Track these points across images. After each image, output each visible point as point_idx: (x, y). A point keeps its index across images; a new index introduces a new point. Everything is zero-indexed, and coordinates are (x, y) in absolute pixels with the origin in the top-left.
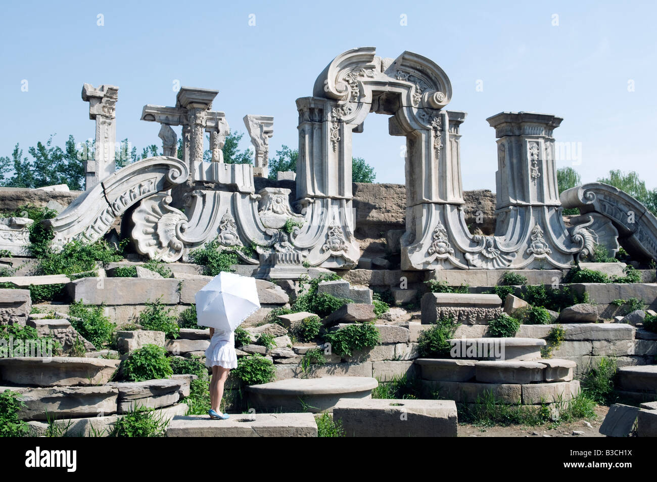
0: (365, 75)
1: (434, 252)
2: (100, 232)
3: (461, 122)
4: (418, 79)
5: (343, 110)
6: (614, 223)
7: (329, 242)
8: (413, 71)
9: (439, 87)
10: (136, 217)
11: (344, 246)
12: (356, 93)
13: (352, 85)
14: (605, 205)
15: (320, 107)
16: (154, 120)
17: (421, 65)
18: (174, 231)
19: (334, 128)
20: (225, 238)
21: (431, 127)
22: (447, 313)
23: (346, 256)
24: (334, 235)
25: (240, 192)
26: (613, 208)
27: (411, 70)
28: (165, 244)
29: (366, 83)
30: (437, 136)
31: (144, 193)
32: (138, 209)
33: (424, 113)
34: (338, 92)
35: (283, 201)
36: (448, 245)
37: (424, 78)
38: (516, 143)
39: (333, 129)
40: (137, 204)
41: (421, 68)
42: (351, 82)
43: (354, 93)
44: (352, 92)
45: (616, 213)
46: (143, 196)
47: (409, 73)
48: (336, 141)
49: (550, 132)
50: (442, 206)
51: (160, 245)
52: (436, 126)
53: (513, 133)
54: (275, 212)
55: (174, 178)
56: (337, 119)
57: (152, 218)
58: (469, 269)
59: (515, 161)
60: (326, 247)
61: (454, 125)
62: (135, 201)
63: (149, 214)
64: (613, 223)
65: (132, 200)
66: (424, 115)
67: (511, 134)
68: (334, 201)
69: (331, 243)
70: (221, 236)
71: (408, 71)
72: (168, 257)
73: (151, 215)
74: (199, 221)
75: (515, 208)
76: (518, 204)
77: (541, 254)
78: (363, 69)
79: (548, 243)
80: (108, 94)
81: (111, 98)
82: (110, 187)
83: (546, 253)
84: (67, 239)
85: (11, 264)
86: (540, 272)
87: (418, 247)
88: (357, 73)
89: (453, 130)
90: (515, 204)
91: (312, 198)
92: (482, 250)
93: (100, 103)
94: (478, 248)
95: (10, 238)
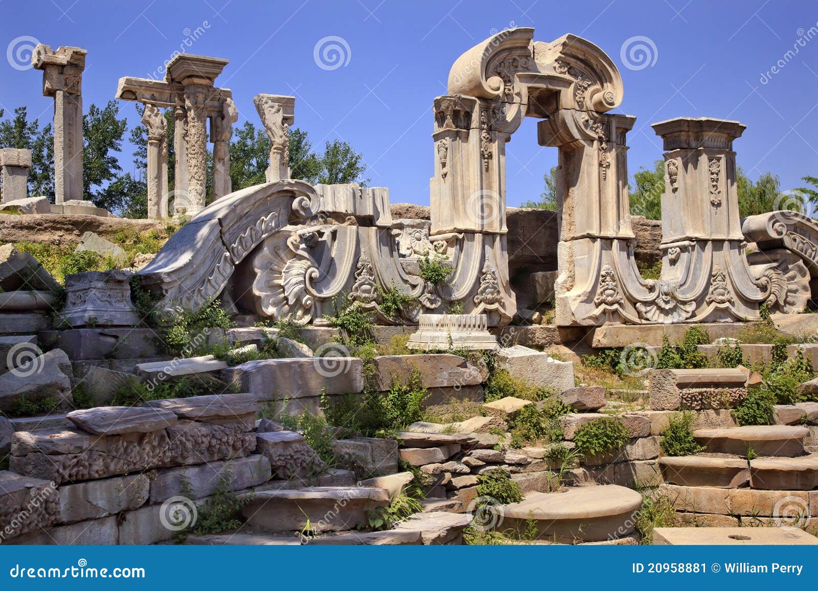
0: (519, 66)
1: (601, 302)
2: (218, 287)
3: (628, 129)
4: (580, 72)
5: (494, 112)
6: (805, 261)
7: (482, 291)
8: (575, 61)
10: (256, 264)
11: (499, 297)
13: (504, 79)
14: (795, 240)
15: (467, 109)
16: (134, 98)
18: (303, 283)
19: (484, 137)
20: (361, 290)
21: (597, 137)
23: (502, 310)
24: (487, 282)
25: (376, 226)
27: (572, 60)
30: (602, 148)
32: (260, 254)
33: (589, 118)
34: (491, 89)
35: (424, 236)
36: (618, 292)
37: (587, 71)
38: (692, 159)
39: (483, 139)
40: (259, 248)
41: (583, 58)
42: (503, 75)
44: (504, 89)
45: (807, 249)
46: (264, 236)
47: (569, 64)
48: (487, 156)
49: (730, 143)
50: (609, 241)
51: (286, 301)
52: (601, 135)
53: (688, 145)
54: (415, 253)
56: (488, 125)
57: (275, 266)
58: (642, 324)
60: (478, 298)
61: (620, 133)
62: (256, 243)
64: (803, 261)
65: (252, 241)
66: (588, 121)
67: (686, 146)
68: (486, 237)
70: (357, 288)
71: (568, 61)
72: (295, 318)
74: (330, 268)
75: (693, 244)
76: (696, 238)
77: (723, 303)
78: (517, 58)
79: (730, 288)
80: (72, 61)
81: (76, 66)
82: (228, 224)
83: (728, 301)
84: (179, 300)
85: (116, 337)
86: (723, 326)
87: (582, 296)
88: (509, 63)
89: (619, 140)
90: (693, 238)
91: (461, 233)
92: (656, 299)
93: (62, 73)
94: (651, 297)
95: (108, 299)
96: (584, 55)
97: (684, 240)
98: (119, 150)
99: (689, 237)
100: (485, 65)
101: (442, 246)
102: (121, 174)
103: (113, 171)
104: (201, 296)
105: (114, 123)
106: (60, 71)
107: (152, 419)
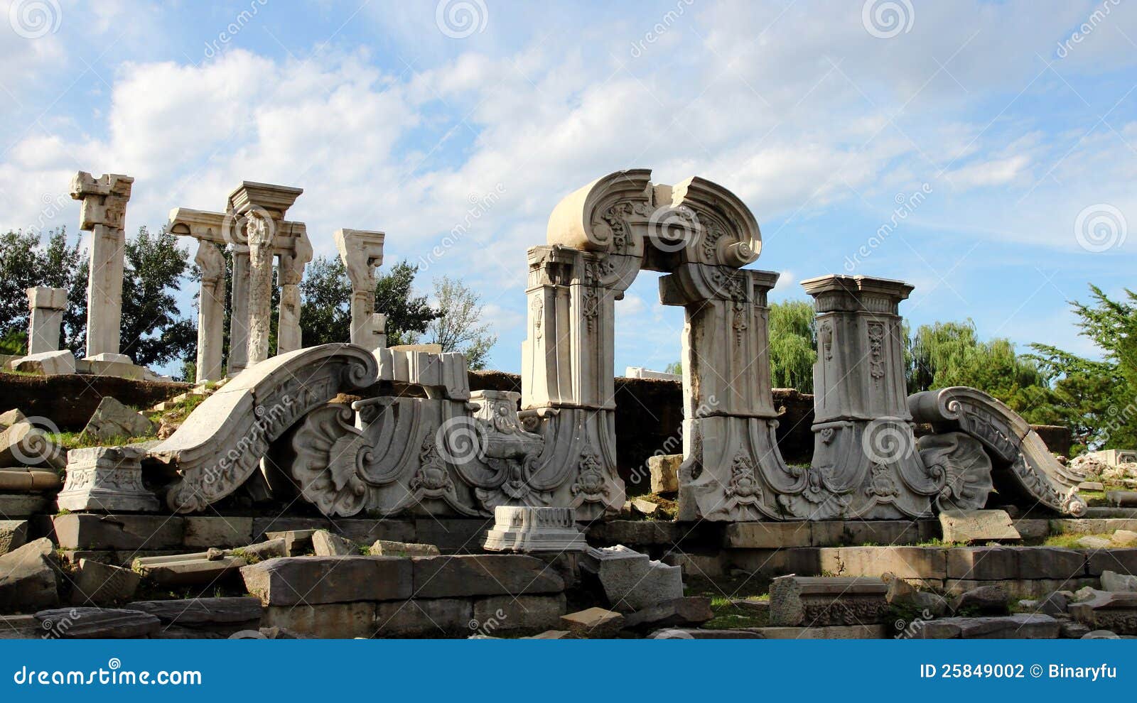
0: (633, 212)
1: (734, 493)
2: (247, 469)
3: (769, 288)
4: (710, 219)
5: (601, 266)
6: (986, 448)
7: (581, 479)
8: (703, 206)
9: (740, 234)
10: (297, 442)
11: (603, 486)
12: (621, 240)
13: (614, 227)
14: (974, 421)
15: (568, 262)
16: (189, 234)
17: (715, 197)
18: (354, 465)
19: (588, 295)
20: (428, 475)
21: (730, 296)
22: (815, 609)
23: (605, 500)
24: (589, 468)
25: (449, 399)
26: (985, 424)
28: (340, 486)
29: (634, 224)
30: (737, 309)
31: (311, 403)
32: (302, 430)
33: (719, 273)
34: (597, 239)
35: (510, 411)
36: (755, 482)
37: (718, 219)
38: (848, 323)
39: (587, 297)
40: (301, 422)
41: (713, 204)
42: (613, 222)
43: (617, 240)
44: (615, 239)
45: (988, 433)
46: (308, 409)
48: (591, 317)
49: (895, 306)
50: (744, 421)
51: (332, 487)
52: (736, 294)
53: (844, 307)
54: (498, 431)
55: (358, 378)
56: (593, 281)
57: (320, 444)
58: (784, 521)
59: (847, 350)
60: (577, 487)
61: (760, 292)
62: (297, 417)
63: (315, 437)
64: (984, 448)
65: (293, 416)
66: (718, 277)
68: (588, 413)
69: (585, 482)
70: (422, 472)
71: (694, 207)
72: (344, 507)
73: (319, 439)
74: (389, 447)
75: (849, 424)
76: (853, 417)
77: (886, 495)
78: (630, 202)
79: (895, 478)
80: (115, 190)
81: (120, 195)
82: (263, 395)
83: (893, 494)
84: (199, 482)
85: (121, 525)
86: (886, 523)
87: (710, 486)
88: (621, 208)
89: (758, 300)
90: (849, 418)
91: (557, 409)
92: (803, 490)
93: (103, 204)
94: (797, 487)
95: (114, 480)
96: (715, 201)
97: (838, 419)
98: (177, 288)
99: (844, 416)
100: (590, 211)
101: (534, 422)
102: (176, 319)
103: (169, 314)
104: (226, 478)
105: (174, 255)
106: (101, 202)
107: (130, 624)
